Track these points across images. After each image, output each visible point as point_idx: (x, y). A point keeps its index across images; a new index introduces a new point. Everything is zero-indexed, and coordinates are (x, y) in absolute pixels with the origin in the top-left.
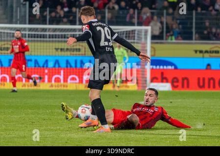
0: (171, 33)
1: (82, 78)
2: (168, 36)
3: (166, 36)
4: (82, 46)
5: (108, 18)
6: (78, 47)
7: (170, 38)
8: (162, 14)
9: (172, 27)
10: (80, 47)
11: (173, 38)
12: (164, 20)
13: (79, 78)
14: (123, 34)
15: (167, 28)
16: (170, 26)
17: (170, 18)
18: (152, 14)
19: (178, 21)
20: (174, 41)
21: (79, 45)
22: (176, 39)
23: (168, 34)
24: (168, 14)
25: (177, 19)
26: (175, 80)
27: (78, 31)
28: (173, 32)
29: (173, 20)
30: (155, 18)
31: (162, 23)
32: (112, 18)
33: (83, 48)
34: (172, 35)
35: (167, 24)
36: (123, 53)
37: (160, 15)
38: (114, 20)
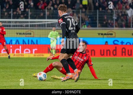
0: (84, 23)
1: (32, 50)
2: (83, 25)
3: (81, 25)
4: (32, 31)
5: (47, 15)
6: (30, 32)
7: (84, 26)
8: (79, 12)
9: (85, 20)
10: (31, 32)
11: (86, 26)
12: (80, 16)
13: (30, 50)
14: (56, 24)
15: (82, 20)
16: (83, 19)
17: (83, 14)
18: (73, 12)
19: (88, 16)
20: (86, 28)
21: (31, 31)
22: (87, 26)
23: (83, 24)
24: (82, 12)
25: (88, 15)
26: (87, 51)
27: (29, 22)
28: (86, 23)
29: (85, 15)
30: (75, 14)
31: (79, 17)
32: (49, 14)
33: (33, 33)
34: (85, 25)
35: (82, 18)
36: (56, 34)
37: (78, 13)
38: (51, 16)
